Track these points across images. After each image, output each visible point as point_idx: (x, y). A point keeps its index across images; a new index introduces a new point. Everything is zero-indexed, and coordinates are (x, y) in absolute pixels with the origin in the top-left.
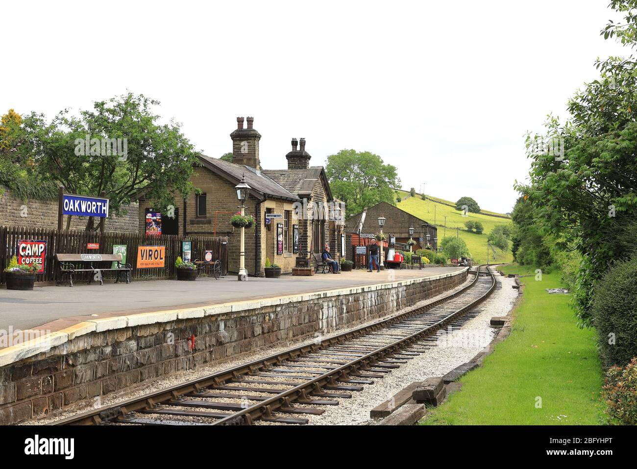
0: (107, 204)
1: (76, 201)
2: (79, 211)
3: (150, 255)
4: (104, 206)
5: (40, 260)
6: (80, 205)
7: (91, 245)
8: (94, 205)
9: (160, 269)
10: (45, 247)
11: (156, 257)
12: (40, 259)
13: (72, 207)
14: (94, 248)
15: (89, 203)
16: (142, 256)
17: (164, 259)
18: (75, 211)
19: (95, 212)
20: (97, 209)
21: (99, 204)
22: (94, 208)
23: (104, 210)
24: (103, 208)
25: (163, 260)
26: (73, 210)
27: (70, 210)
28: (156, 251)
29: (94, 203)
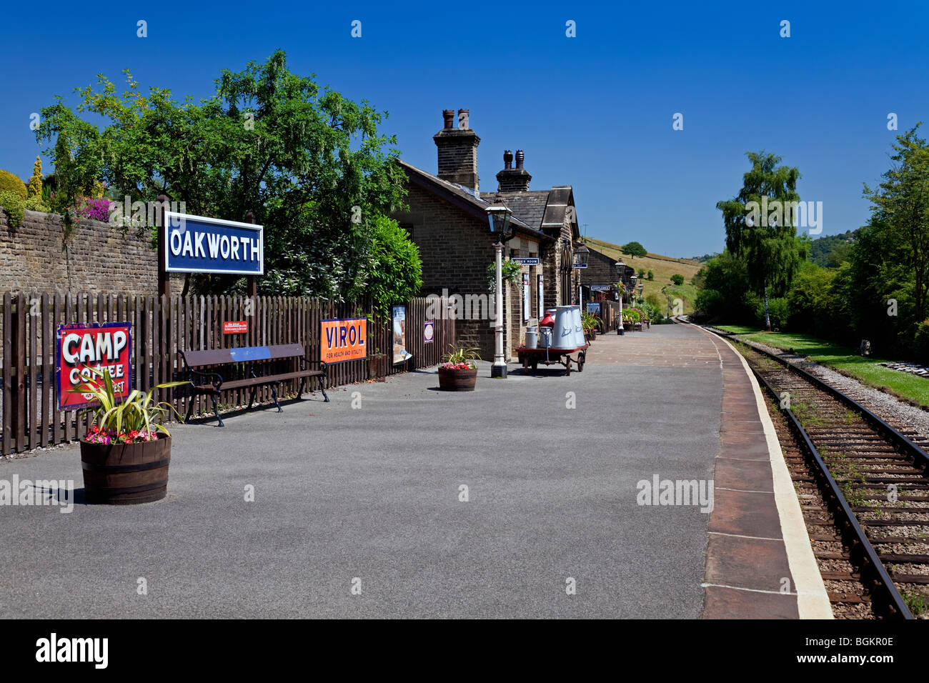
0: (261, 241)
1: (196, 233)
2: (204, 255)
3: (343, 338)
4: (255, 246)
5: (118, 370)
6: (205, 243)
7: (230, 325)
8: (235, 243)
9: (359, 361)
10: (129, 338)
11: (352, 340)
12: (118, 366)
13: (190, 248)
14: (236, 330)
15: (225, 238)
16: (330, 341)
17: (365, 342)
18: (197, 255)
19: (238, 258)
20: (241, 251)
21: (245, 240)
22: (235, 249)
23: (255, 254)
24: (253, 250)
25: (364, 345)
26: (192, 255)
27: (184, 254)
28: (353, 328)
29: (234, 239)
